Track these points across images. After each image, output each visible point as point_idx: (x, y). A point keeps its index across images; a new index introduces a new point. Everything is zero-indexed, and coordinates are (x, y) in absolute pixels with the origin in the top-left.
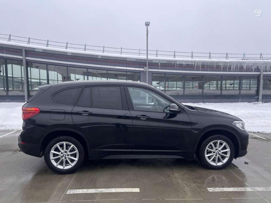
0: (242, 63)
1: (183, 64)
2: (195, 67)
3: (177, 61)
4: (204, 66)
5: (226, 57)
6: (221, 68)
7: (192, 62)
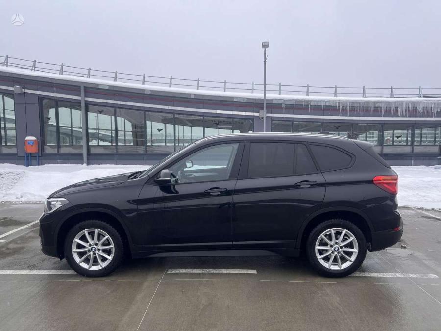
0: (416, 103)
1: (320, 106)
2: (340, 111)
3: (311, 101)
4: (354, 108)
5: (391, 94)
6: (381, 111)
7: (334, 101)
